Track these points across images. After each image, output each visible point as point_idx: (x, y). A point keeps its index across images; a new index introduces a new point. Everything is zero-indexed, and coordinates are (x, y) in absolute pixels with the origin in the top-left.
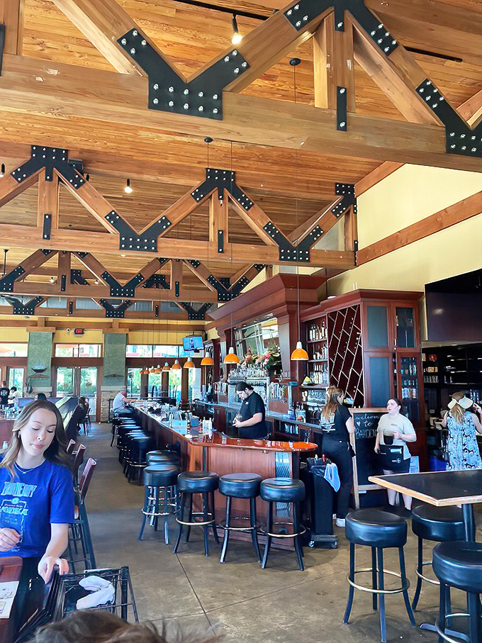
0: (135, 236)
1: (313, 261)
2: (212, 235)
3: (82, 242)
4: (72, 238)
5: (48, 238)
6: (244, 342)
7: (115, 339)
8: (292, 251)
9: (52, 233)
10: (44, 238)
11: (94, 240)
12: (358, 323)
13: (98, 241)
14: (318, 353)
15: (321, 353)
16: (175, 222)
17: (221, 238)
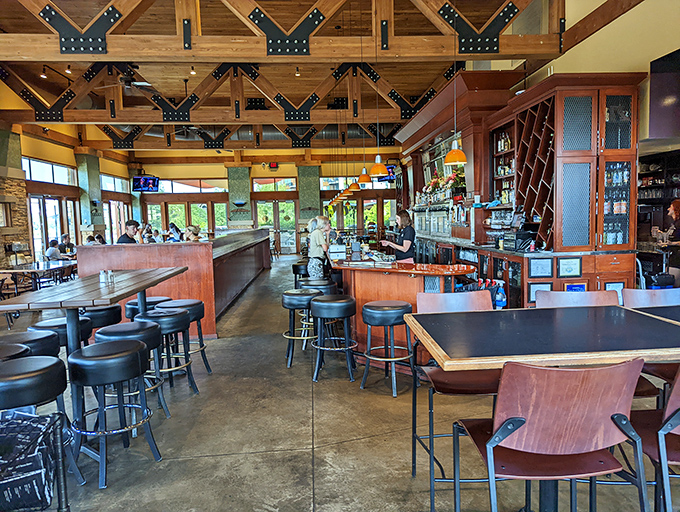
0: (283, 38)
1: (503, 51)
2: (376, 28)
3: (226, 49)
4: (214, 45)
5: (190, 48)
6: (432, 165)
7: (308, 171)
8: (475, 40)
9: (193, 42)
10: (185, 48)
11: (238, 46)
12: (552, 121)
13: (242, 46)
14: (507, 168)
15: (510, 167)
16: (328, 15)
17: (384, 30)
